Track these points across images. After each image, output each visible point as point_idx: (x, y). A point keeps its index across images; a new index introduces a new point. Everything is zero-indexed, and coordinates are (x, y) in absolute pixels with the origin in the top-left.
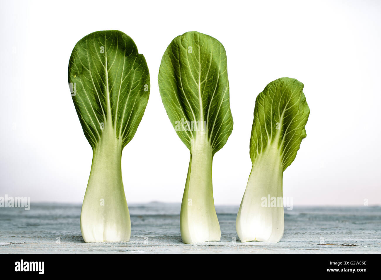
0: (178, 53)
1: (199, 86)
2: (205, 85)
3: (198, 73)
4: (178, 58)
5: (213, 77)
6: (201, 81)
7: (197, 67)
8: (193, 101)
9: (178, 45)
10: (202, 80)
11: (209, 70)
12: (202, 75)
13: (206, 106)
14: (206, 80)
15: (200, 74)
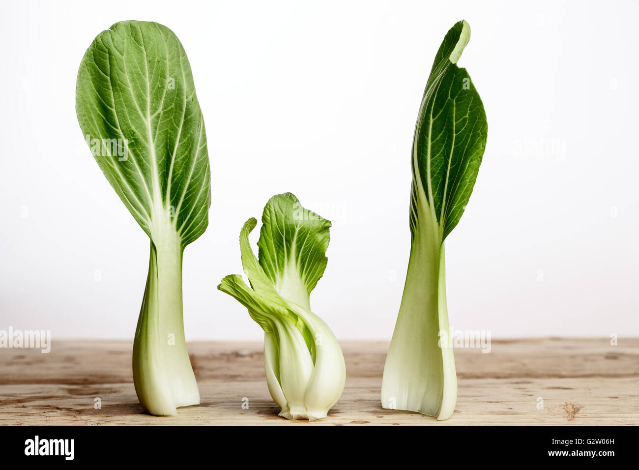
0: (108, 64)
1: (148, 121)
2: (159, 120)
3: (145, 99)
4: (109, 73)
5: (173, 104)
6: (152, 114)
7: (143, 87)
8: (140, 151)
9: (107, 48)
10: (154, 110)
11: (166, 92)
12: (152, 102)
13: (162, 158)
14: (160, 110)
15: (148, 99)
